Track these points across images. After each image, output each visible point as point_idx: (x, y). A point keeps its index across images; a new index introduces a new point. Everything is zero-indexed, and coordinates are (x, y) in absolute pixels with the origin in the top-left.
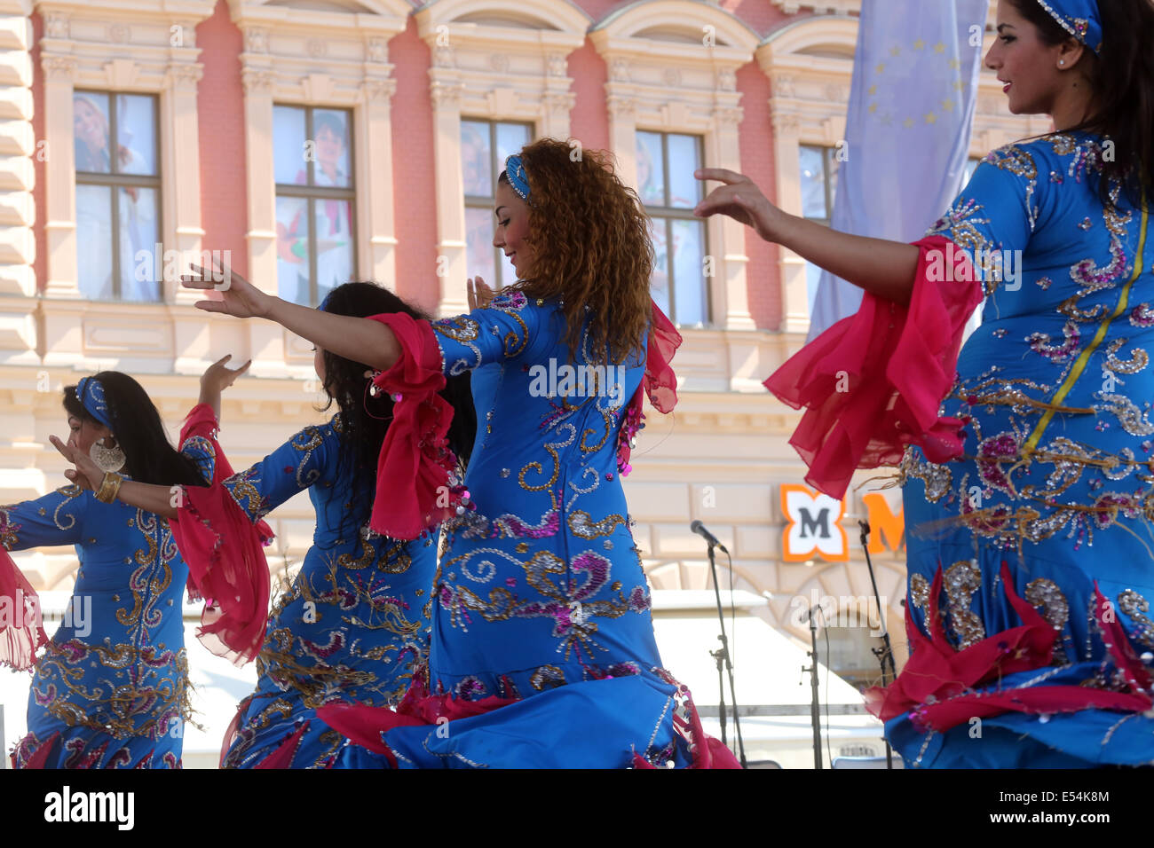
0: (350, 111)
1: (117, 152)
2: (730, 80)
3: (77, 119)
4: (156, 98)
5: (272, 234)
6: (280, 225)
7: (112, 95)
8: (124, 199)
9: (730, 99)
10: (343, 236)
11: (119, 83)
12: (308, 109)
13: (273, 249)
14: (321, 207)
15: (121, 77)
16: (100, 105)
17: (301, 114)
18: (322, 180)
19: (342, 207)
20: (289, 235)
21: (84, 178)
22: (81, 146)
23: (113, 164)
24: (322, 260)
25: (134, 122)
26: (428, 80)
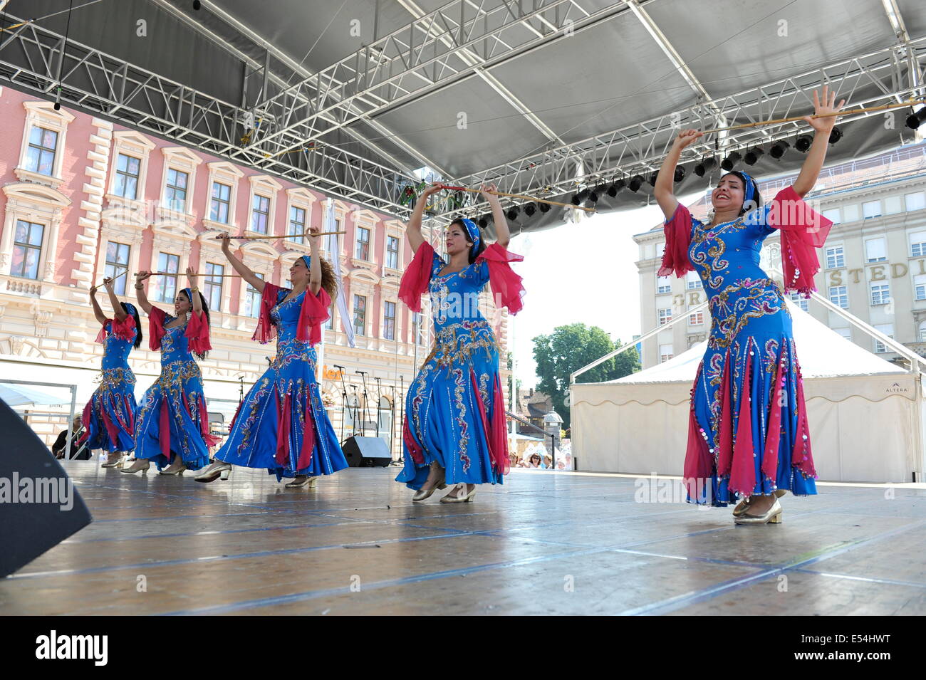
0: (179, 257)
1: (117, 257)
2: (272, 263)
3: (108, 248)
4: (130, 246)
5: (155, 283)
6: (157, 281)
7: (118, 244)
8: (117, 269)
9: (272, 267)
10: (173, 286)
11: (120, 242)
12: (168, 254)
13: (155, 287)
14: (168, 278)
15: (121, 240)
16: (115, 246)
17: (166, 255)
18: (169, 272)
19: (174, 279)
20: (159, 284)
21: (108, 263)
22: (108, 255)
23: (116, 260)
24: (167, 291)
25: (123, 252)
26: (199, 252)
